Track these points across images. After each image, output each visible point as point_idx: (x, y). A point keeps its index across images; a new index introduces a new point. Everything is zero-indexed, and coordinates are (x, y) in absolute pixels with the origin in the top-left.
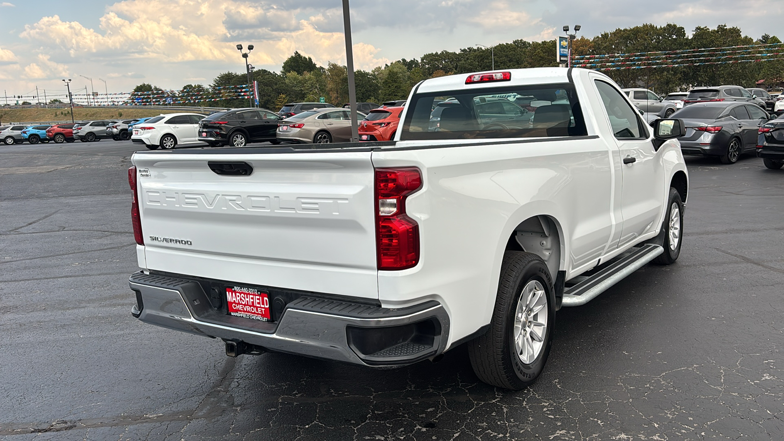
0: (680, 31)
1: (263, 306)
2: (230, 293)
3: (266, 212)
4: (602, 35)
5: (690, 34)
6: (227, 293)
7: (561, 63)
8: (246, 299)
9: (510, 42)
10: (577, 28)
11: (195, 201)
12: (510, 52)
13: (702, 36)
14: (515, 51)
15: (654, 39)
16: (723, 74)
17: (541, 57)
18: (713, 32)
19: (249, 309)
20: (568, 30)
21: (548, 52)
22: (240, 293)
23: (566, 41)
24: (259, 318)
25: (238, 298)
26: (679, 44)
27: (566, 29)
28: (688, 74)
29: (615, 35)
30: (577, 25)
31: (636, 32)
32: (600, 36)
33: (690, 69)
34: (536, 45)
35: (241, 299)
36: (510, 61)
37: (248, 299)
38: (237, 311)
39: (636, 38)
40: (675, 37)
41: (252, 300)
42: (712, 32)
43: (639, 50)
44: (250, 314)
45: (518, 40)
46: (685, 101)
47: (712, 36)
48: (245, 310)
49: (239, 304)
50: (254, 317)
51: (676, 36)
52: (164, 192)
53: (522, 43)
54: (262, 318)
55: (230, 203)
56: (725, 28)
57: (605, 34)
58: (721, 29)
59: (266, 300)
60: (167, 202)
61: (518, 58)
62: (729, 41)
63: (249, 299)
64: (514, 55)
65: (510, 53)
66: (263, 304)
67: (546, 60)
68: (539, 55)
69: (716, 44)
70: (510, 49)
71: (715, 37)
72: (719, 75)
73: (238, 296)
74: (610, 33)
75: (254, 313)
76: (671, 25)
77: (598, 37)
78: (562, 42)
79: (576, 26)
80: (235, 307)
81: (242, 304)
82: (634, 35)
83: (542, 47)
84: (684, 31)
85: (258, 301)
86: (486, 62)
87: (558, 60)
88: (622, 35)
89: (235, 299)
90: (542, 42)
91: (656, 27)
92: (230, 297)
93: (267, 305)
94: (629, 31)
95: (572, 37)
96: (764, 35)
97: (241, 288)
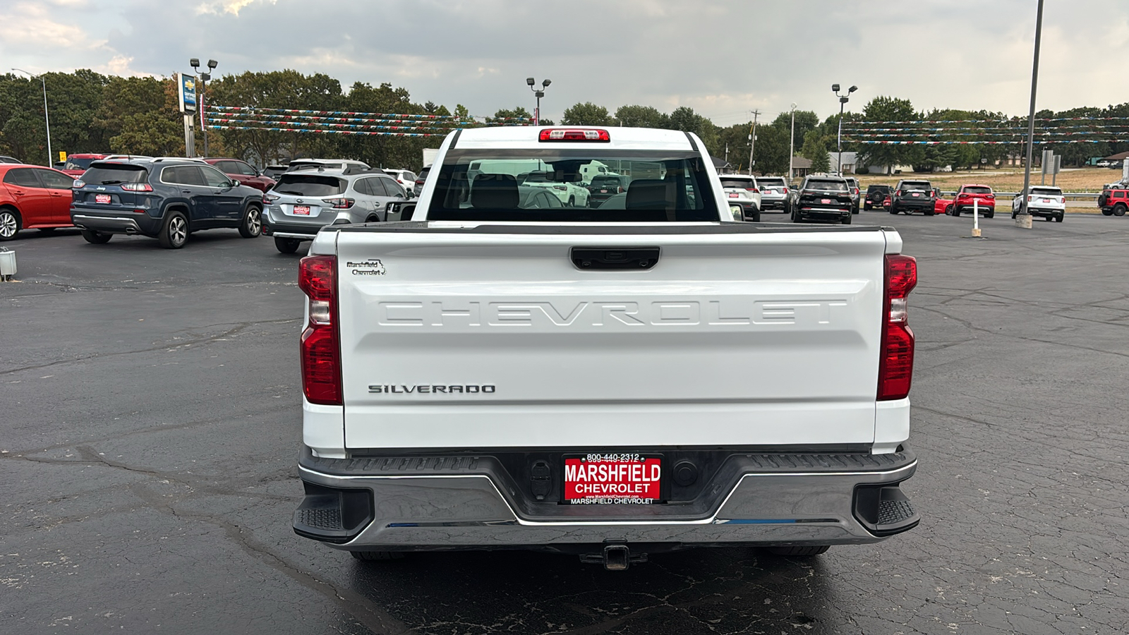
0: (335, 86)
1: (648, 480)
2: (574, 467)
3: (692, 325)
4: (224, 78)
5: (346, 90)
6: (567, 467)
7: (186, 114)
8: (611, 473)
9: (70, 71)
10: (212, 65)
11: (527, 315)
12: (74, 87)
13: (364, 95)
14: (82, 87)
15: (301, 91)
16: (392, 148)
17: (129, 100)
18: (376, 91)
19: (613, 488)
20: (198, 66)
21: (141, 94)
22: (598, 465)
23: (192, 82)
24: (636, 501)
25: (590, 473)
26: (334, 102)
27: (195, 64)
28: (348, 144)
29: (245, 80)
30: (212, 59)
31: (276, 79)
32: (222, 80)
33: (350, 138)
34: (117, 83)
35: (598, 474)
36: (76, 101)
37: (615, 473)
38: (583, 496)
39: (276, 89)
40: (327, 92)
41: (625, 473)
42: (374, 91)
43: (280, 105)
44: (613, 496)
45: (84, 70)
46: (416, 182)
47: (375, 96)
48: (605, 491)
49: (593, 482)
50: (624, 501)
51: (329, 91)
52: (437, 301)
53: (91, 75)
54: (642, 501)
55: (611, 315)
56: (390, 87)
57: (230, 77)
58: (385, 89)
59: (656, 469)
60: (442, 320)
61: (89, 98)
62: (396, 106)
63: (619, 473)
64: (82, 92)
65: (75, 89)
66: (648, 475)
67: (138, 107)
68: (127, 98)
69: (381, 108)
70: (74, 83)
71: (379, 98)
72: (387, 149)
73: (593, 470)
74: (237, 77)
75: (627, 493)
76: (321, 75)
77: (218, 81)
78: (186, 83)
79: (210, 62)
80: (580, 488)
81: (599, 482)
82: (273, 83)
83: (130, 86)
84: (339, 85)
85: (639, 473)
86: (32, 100)
87: (182, 109)
88: (257, 81)
89: (584, 476)
90: (130, 78)
91: (302, 75)
92: (570, 473)
93: (656, 476)
94: (266, 76)
95: (206, 77)
96: (428, 102)
97: (604, 456)
